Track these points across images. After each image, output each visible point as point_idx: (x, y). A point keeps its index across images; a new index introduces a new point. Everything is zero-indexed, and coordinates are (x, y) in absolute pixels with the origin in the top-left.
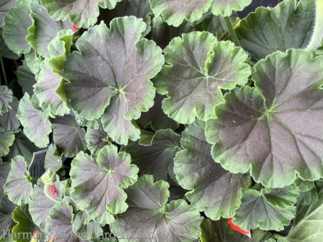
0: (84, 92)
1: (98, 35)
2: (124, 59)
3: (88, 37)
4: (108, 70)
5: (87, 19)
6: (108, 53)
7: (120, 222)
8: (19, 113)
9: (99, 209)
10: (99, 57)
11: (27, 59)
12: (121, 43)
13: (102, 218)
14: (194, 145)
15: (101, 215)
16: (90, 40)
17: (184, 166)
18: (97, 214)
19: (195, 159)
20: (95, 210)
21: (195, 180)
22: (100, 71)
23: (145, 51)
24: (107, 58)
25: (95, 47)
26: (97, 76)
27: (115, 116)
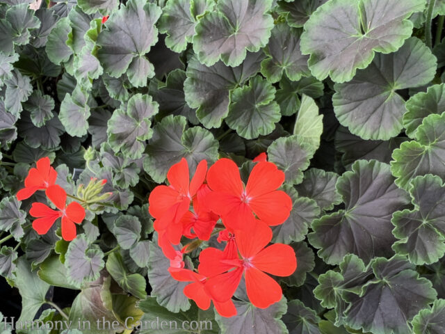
0: (113, 58)
1: (120, 17)
2: (139, 28)
3: (112, 19)
4: (129, 40)
5: (111, 11)
6: (128, 27)
7: (151, 160)
8: (61, 115)
9: (133, 149)
10: (122, 32)
11: (67, 67)
12: (135, 16)
13: (135, 155)
14: (196, 75)
15: (134, 153)
16: (114, 21)
17: (192, 94)
18: (131, 152)
19: (200, 86)
20: (129, 150)
21: (201, 102)
22: (124, 41)
23: (151, 13)
24: (127, 31)
25: (118, 25)
26: (121, 46)
27: (137, 71)
